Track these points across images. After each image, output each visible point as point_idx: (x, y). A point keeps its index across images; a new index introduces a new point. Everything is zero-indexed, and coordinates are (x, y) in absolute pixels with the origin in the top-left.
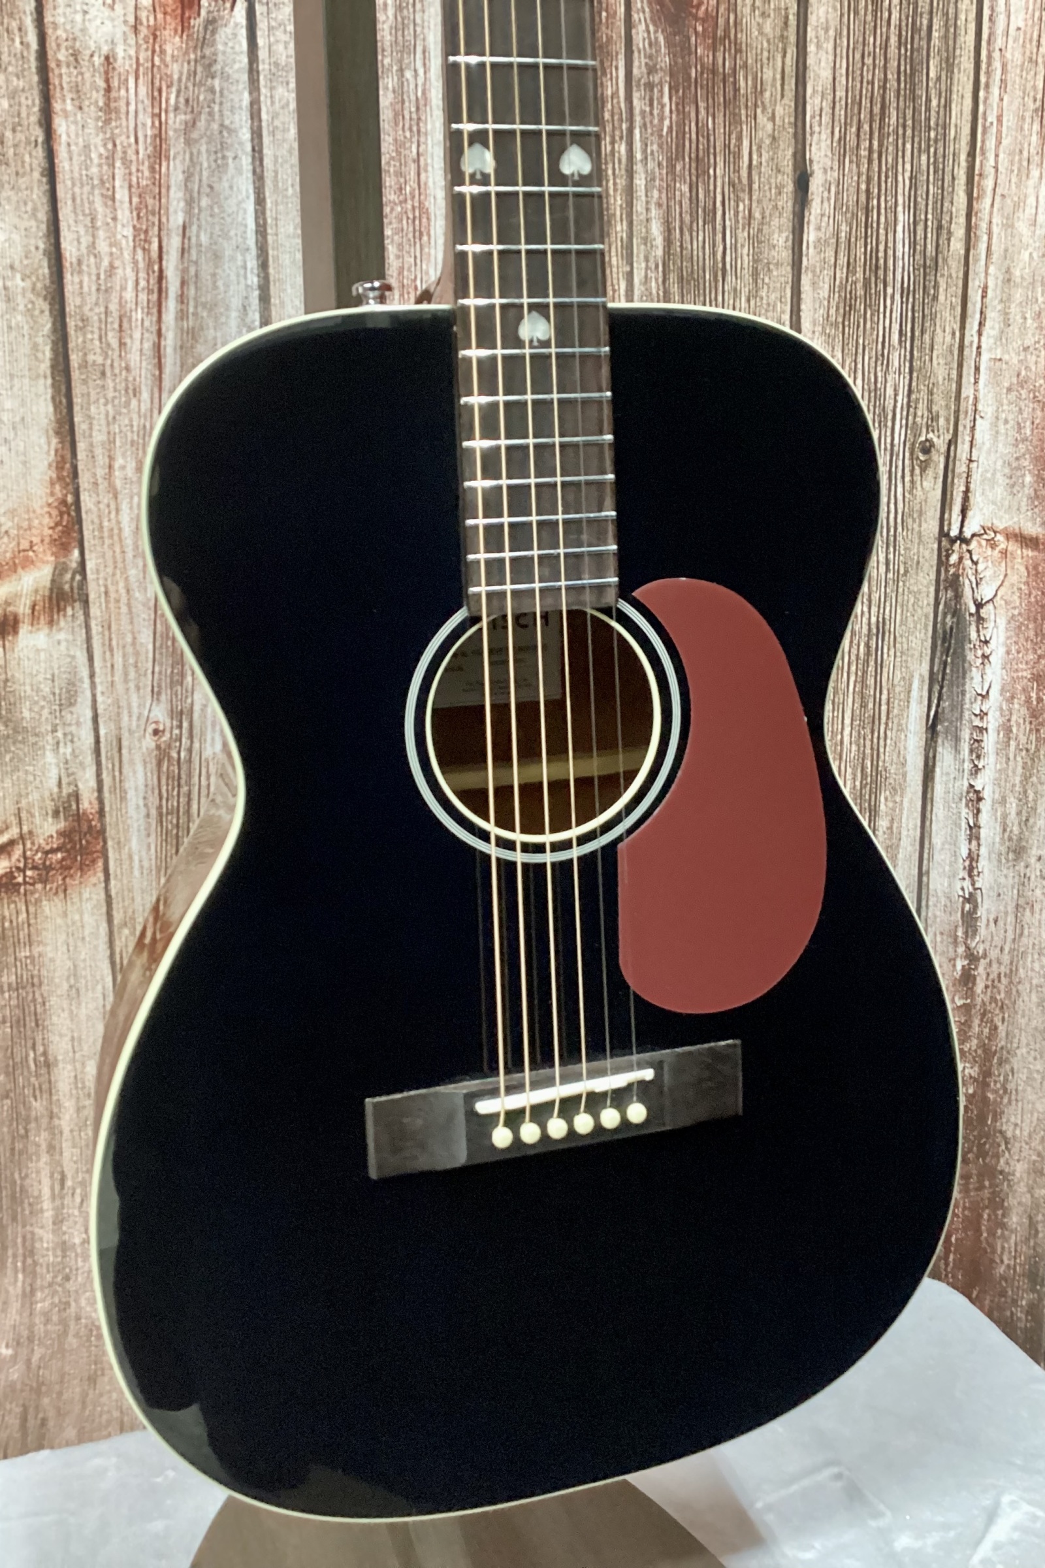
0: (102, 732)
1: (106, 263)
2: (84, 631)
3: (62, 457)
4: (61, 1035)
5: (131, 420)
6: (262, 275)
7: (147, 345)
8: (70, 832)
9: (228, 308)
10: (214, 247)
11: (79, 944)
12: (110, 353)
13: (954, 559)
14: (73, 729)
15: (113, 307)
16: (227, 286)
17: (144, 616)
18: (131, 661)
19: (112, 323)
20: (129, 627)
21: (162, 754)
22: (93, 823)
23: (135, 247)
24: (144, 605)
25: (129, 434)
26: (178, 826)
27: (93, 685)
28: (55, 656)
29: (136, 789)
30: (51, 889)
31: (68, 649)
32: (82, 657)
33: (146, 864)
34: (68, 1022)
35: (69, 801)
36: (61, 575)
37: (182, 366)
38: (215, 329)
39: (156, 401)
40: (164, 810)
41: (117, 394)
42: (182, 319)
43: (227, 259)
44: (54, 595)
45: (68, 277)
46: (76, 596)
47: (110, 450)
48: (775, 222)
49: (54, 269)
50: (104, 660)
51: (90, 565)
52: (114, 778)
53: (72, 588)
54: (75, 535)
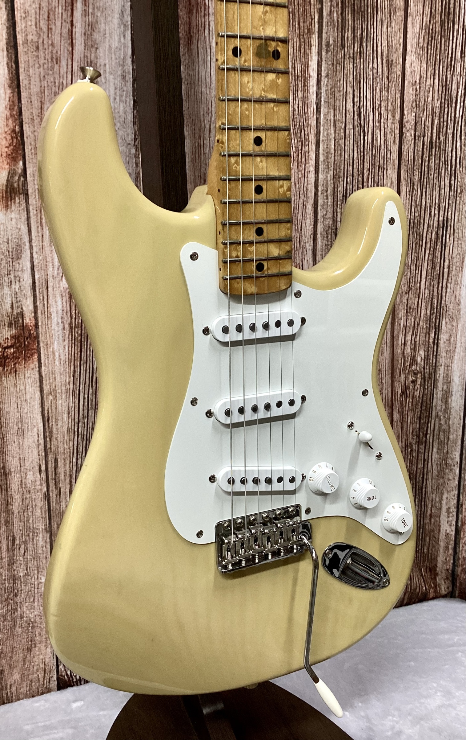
0: (37, 276)
2: (26, 213)
3: (13, 102)
4: (13, 457)
7: (65, 31)
8: (18, 336)
9: (112, 12)
11: (24, 403)
12: (42, 34)
14: (20, 273)
15: (44, 5)
22: (32, 332)
25: (53, 88)
26: (81, 335)
27: (31, 247)
28: (9, 228)
29: (57, 312)
30: (7, 370)
31: (17, 224)
32: (24, 229)
33: (63, 358)
34: (17, 449)
35: (17, 318)
36: (12, 177)
37: (85, 46)
39: (70, 67)
40: (74, 325)
41: (46, 61)
42: (85, 16)
44: (9, 190)
46: (21, 191)
47: (41, 98)
50: (38, 232)
51: (29, 172)
52: (44, 304)
53: (18, 185)
54: (20, 152)
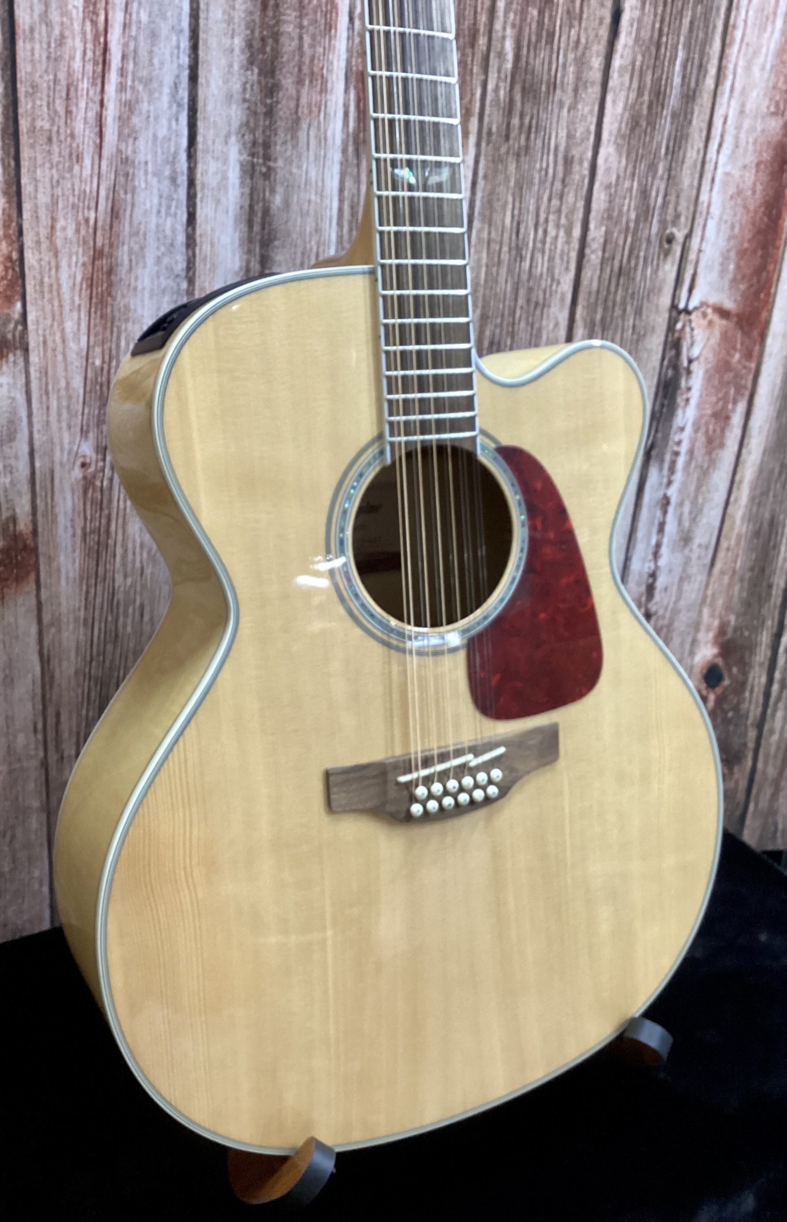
0: (38, 464)
1: (57, 32)
2: (24, 376)
3: (10, 216)
5: (73, 185)
6: (193, 56)
7: (91, 115)
8: (8, 548)
9: (161, 85)
10: (153, 26)
11: (14, 641)
12: (57, 119)
13: (679, 326)
14: (12, 462)
15: (62, 76)
16: (162, 64)
17: (78, 364)
18: (64, 403)
19: (60, 91)
20: (63, 374)
21: (88, 483)
22: (28, 542)
23: (84, 19)
24: (77, 354)
26: (98, 543)
27: (30, 424)
29: (65, 513)
31: (9, 392)
32: (21, 398)
33: (71, 575)
35: (7, 523)
36: (6, 325)
37: (119, 136)
38: (149, 103)
39: (96, 167)
40: (88, 530)
41: (62, 159)
42: (121, 91)
43: (163, 38)
45: (20, 44)
46: (18, 344)
47: (53, 212)
48: (595, 48)
49: (7, 35)
50: (41, 402)
51: (31, 317)
52: (47, 504)
53: (14, 336)
54: (18, 288)
